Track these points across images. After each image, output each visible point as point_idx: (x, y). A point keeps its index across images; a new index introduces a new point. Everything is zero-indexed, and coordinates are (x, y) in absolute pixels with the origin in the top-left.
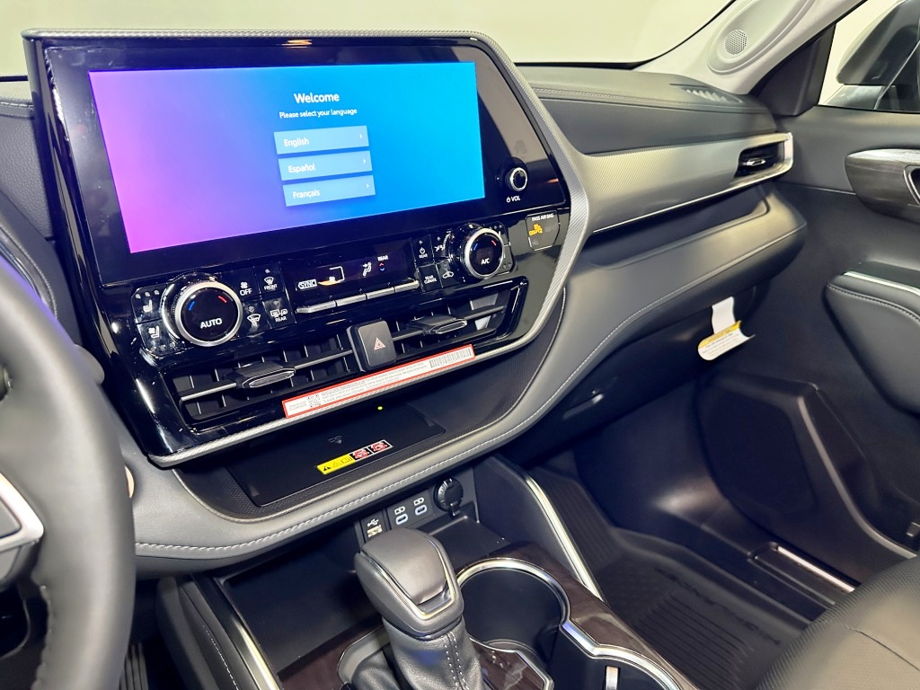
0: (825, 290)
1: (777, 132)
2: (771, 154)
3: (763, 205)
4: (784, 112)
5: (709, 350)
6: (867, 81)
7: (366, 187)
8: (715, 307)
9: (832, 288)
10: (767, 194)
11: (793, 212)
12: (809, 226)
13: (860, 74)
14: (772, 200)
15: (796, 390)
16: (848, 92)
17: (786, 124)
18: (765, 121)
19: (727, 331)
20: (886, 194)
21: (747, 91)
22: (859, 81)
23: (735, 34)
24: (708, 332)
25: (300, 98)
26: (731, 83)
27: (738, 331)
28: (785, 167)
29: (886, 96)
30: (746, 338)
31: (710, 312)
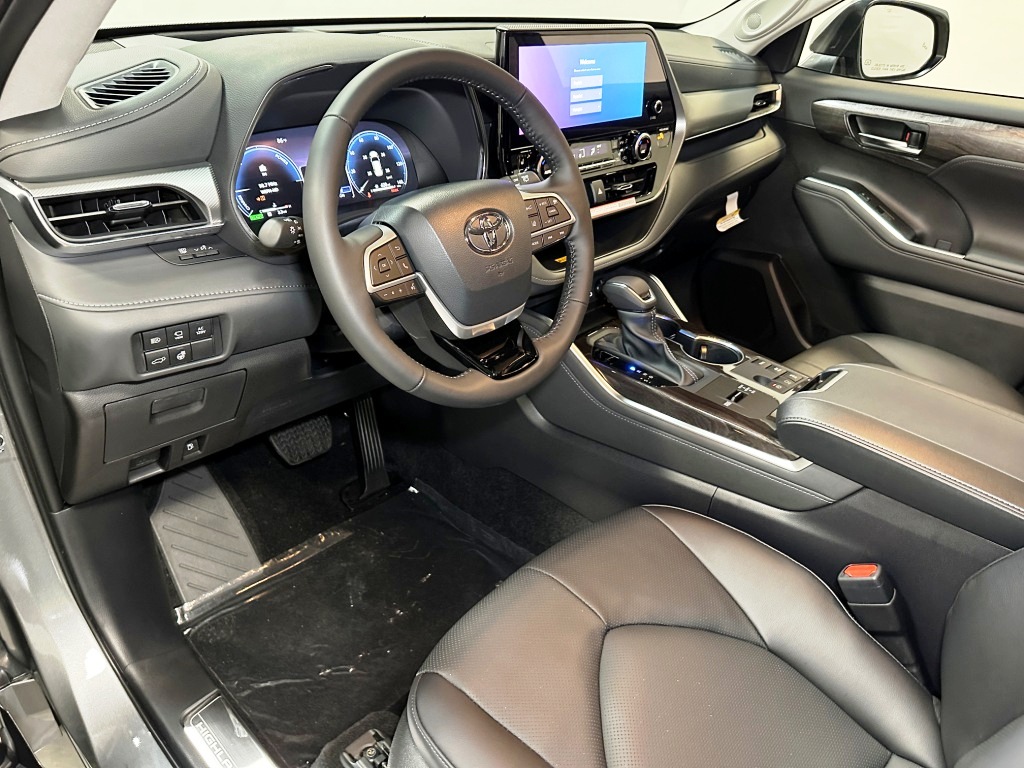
0: (794, 189)
1: (773, 83)
2: (768, 98)
3: (761, 131)
4: (776, 70)
5: (722, 226)
6: (828, 52)
7: (597, 108)
8: (729, 197)
9: (798, 188)
10: (764, 125)
11: (778, 138)
12: (788, 147)
13: (823, 46)
14: (766, 129)
15: (768, 258)
16: (815, 57)
17: (778, 78)
18: (767, 76)
19: (733, 215)
20: (832, 128)
21: (755, 54)
22: (823, 51)
23: (754, 16)
24: (723, 213)
25: (582, 62)
26: (748, 48)
27: (737, 216)
28: (775, 108)
29: (838, 63)
30: (742, 220)
31: (725, 200)
